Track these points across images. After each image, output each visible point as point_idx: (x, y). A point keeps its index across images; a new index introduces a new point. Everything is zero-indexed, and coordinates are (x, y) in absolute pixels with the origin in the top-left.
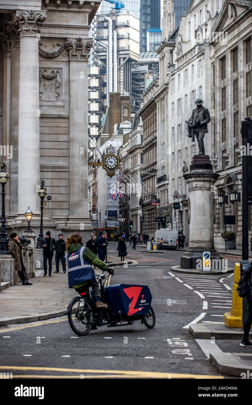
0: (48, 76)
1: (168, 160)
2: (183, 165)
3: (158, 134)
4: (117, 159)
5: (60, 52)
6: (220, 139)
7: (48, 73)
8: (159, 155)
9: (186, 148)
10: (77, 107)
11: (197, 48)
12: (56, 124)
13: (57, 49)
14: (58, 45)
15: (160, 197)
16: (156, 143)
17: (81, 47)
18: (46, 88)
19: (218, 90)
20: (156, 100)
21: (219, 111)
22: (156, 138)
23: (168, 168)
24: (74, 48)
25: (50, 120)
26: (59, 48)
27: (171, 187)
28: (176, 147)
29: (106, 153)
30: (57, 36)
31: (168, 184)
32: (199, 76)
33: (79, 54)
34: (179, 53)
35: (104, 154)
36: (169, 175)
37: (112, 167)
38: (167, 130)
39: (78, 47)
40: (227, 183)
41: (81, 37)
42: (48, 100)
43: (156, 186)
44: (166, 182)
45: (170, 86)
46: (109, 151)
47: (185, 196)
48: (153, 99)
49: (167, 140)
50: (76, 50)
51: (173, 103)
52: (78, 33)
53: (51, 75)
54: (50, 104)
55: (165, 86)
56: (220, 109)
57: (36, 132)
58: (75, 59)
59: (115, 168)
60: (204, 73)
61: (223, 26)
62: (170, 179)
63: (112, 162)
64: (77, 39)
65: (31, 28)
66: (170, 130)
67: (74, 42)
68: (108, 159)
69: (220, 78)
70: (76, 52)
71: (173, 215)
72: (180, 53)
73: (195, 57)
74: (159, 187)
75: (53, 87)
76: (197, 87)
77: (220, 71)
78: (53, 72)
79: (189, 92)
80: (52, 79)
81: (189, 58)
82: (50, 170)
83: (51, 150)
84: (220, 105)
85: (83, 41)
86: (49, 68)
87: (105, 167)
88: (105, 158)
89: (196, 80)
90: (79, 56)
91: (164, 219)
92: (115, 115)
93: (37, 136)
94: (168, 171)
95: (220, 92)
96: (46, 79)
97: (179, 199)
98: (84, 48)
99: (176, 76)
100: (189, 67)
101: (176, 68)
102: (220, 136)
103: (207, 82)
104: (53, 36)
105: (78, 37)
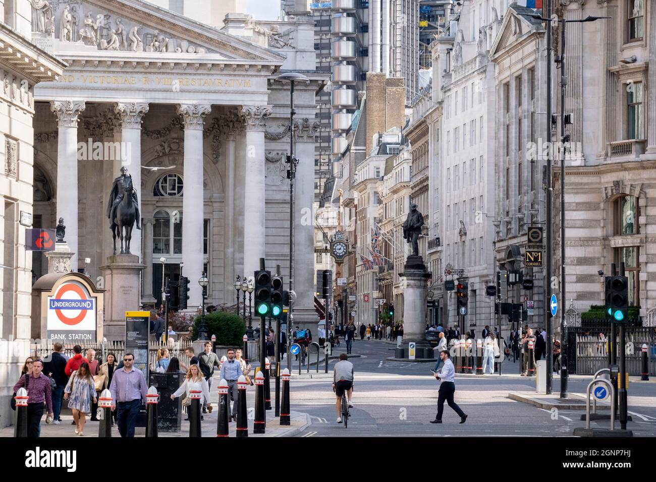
0: (272, 158)
1: (441, 214)
2: (460, 226)
3: (430, 173)
4: (346, 245)
5: (285, 133)
6: (504, 194)
7: (273, 155)
8: (431, 205)
9: (464, 201)
10: (303, 192)
11: (478, 59)
12: (280, 210)
13: (282, 129)
14: (283, 125)
15: (432, 270)
16: (428, 185)
17: (308, 127)
18: (270, 171)
19: (502, 127)
20: (428, 121)
21: (504, 155)
22: (427, 179)
23: (442, 227)
24: (301, 128)
25: (274, 205)
26: (284, 128)
27: (445, 257)
28: (452, 197)
29: (334, 240)
30: (282, 116)
31: (440, 252)
32: (480, 102)
33: (305, 135)
34: (457, 60)
35: (332, 240)
36: (442, 238)
37: (341, 254)
38: (441, 171)
39: (304, 127)
40: (508, 258)
41: (307, 116)
42: (272, 184)
43: (428, 252)
44: (439, 248)
45: (445, 105)
46: (337, 237)
47: (462, 271)
48: (423, 119)
49: (441, 185)
50: (303, 131)
51: (448, 132)
52: (304, 113)
53: (276, 157)
54: (274, 188)
55: (438, 106)
56: (504, 153)
57: (262, 226)
58: (301, 140)
59: (343, 255)
60: (486, 99)
61: (506, 43)
62: (444, 244)
63: (340, 249)
64: (303, 119)
65: (257, 122)
66: (445, 172)
67: (300, 122)
68: (336, 245)
69: (504, 109)
70: (302, 132)
71: (448, 298)
72: (460, 59)
73: (476, 73)
74: (431, 254)
75: (279, 169)
76: (478, 117)
77: (504, 100)
78: (278, 154)
79: (468, 121)
80: (277, 161)
81: (468, 71)
82: (274, 258)
83: (275, 237)
84: (504, 149)
85: (310, 121)
86: (274, 150)
87: (333, 254)
88: (334, 245)
89: (477, 106)
90: (305, 137)
91: (436, 304)
92: (376, 113)
93: (263, 230)
94: (442, 231)
95: (504, 129)
96: (271, 161)
97: (452, 275)
98: (311, 129)
99: (453, 92)
100: (469, 84)
101: (453, 82)
102: (504, 190)
103: (489, 112)
104: (278, 116)
105: (305, 117)
